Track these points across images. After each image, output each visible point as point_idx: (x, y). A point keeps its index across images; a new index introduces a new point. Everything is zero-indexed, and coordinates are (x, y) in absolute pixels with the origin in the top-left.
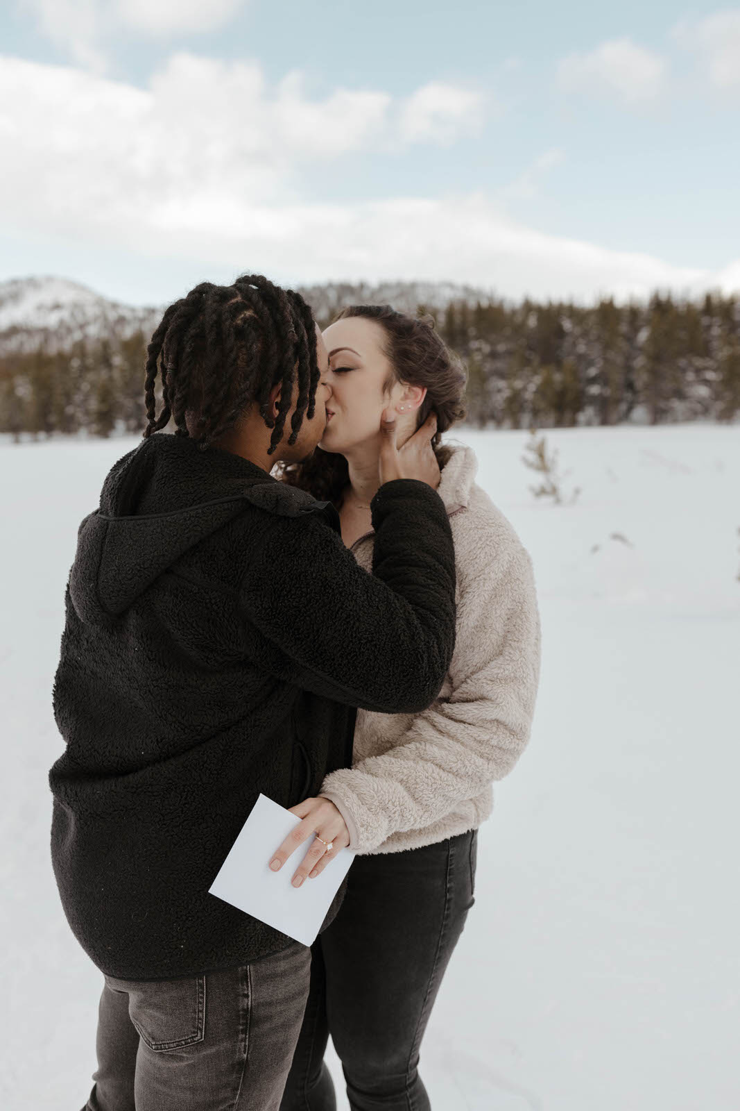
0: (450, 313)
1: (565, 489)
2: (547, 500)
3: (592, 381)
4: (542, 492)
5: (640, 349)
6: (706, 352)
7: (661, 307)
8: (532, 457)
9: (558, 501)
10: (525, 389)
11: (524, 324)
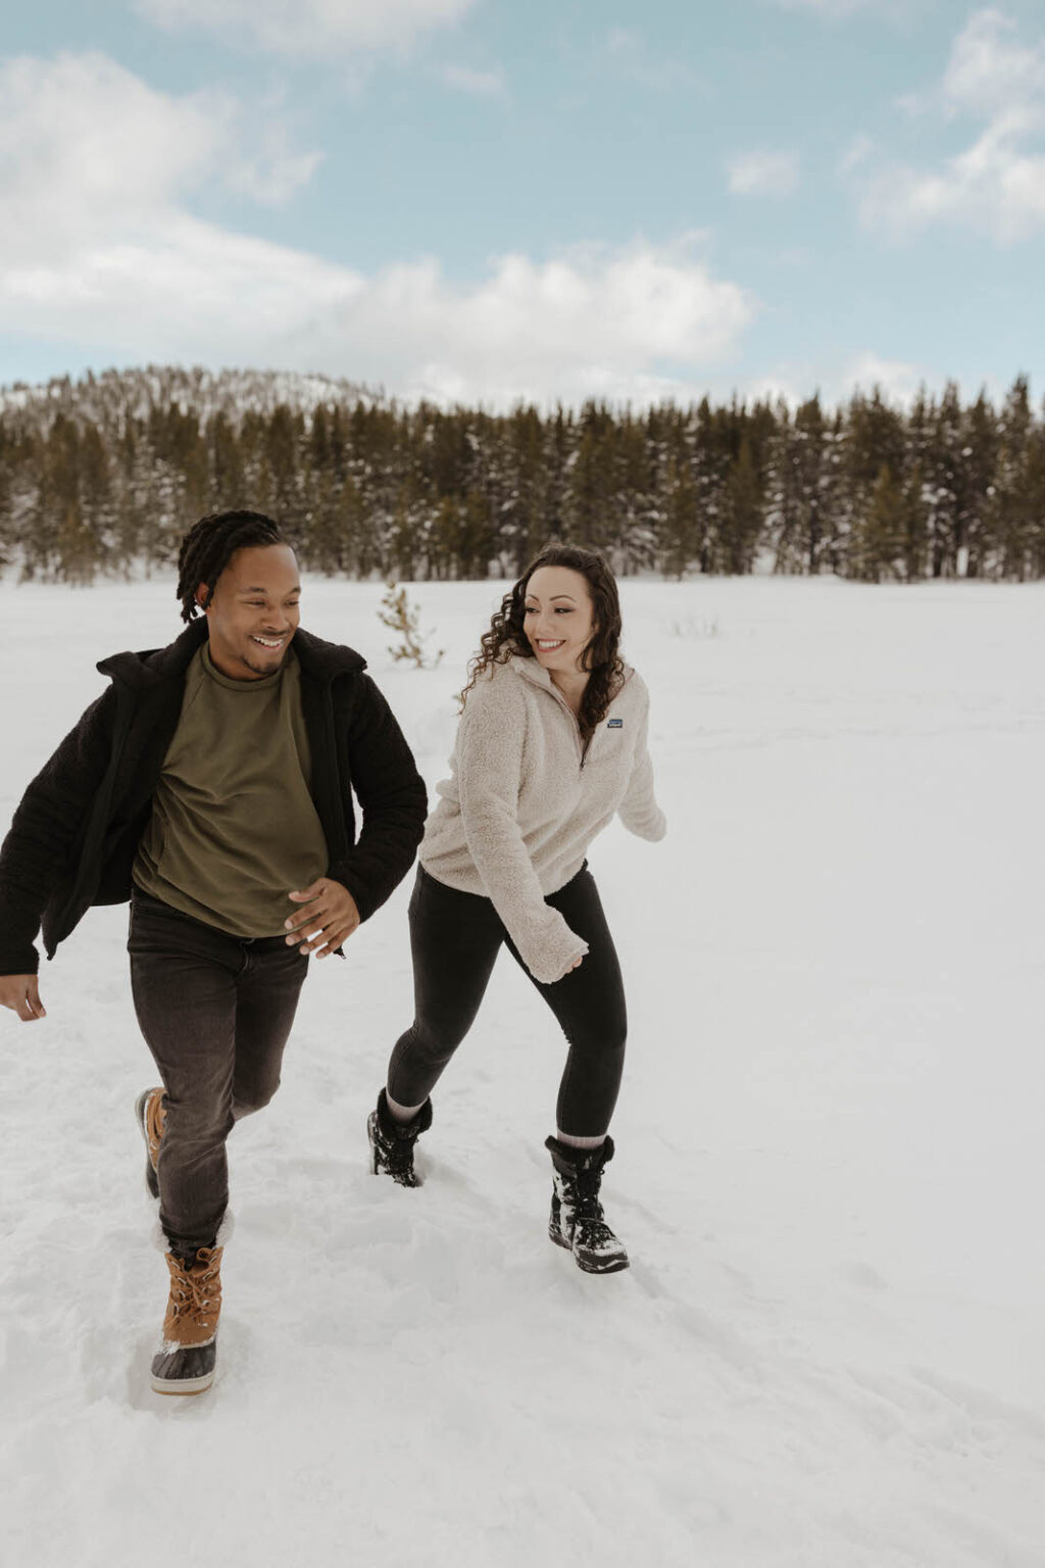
0: (320, 415)
1: (429, 652)
2: (408, 663)
3: (507, 518)
4: (403, 654)
5: (567, 477)
6: (653, 486)
7: (596, 420)
8: (390, 613)
9: (420, 664)
10: (420, 525)
11: (418, 439)
